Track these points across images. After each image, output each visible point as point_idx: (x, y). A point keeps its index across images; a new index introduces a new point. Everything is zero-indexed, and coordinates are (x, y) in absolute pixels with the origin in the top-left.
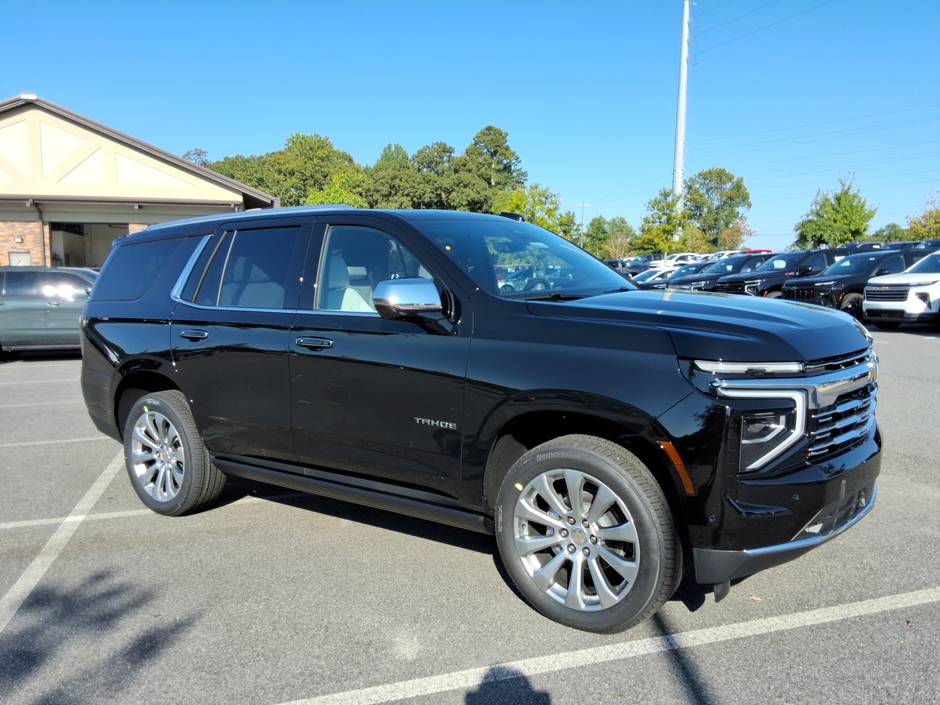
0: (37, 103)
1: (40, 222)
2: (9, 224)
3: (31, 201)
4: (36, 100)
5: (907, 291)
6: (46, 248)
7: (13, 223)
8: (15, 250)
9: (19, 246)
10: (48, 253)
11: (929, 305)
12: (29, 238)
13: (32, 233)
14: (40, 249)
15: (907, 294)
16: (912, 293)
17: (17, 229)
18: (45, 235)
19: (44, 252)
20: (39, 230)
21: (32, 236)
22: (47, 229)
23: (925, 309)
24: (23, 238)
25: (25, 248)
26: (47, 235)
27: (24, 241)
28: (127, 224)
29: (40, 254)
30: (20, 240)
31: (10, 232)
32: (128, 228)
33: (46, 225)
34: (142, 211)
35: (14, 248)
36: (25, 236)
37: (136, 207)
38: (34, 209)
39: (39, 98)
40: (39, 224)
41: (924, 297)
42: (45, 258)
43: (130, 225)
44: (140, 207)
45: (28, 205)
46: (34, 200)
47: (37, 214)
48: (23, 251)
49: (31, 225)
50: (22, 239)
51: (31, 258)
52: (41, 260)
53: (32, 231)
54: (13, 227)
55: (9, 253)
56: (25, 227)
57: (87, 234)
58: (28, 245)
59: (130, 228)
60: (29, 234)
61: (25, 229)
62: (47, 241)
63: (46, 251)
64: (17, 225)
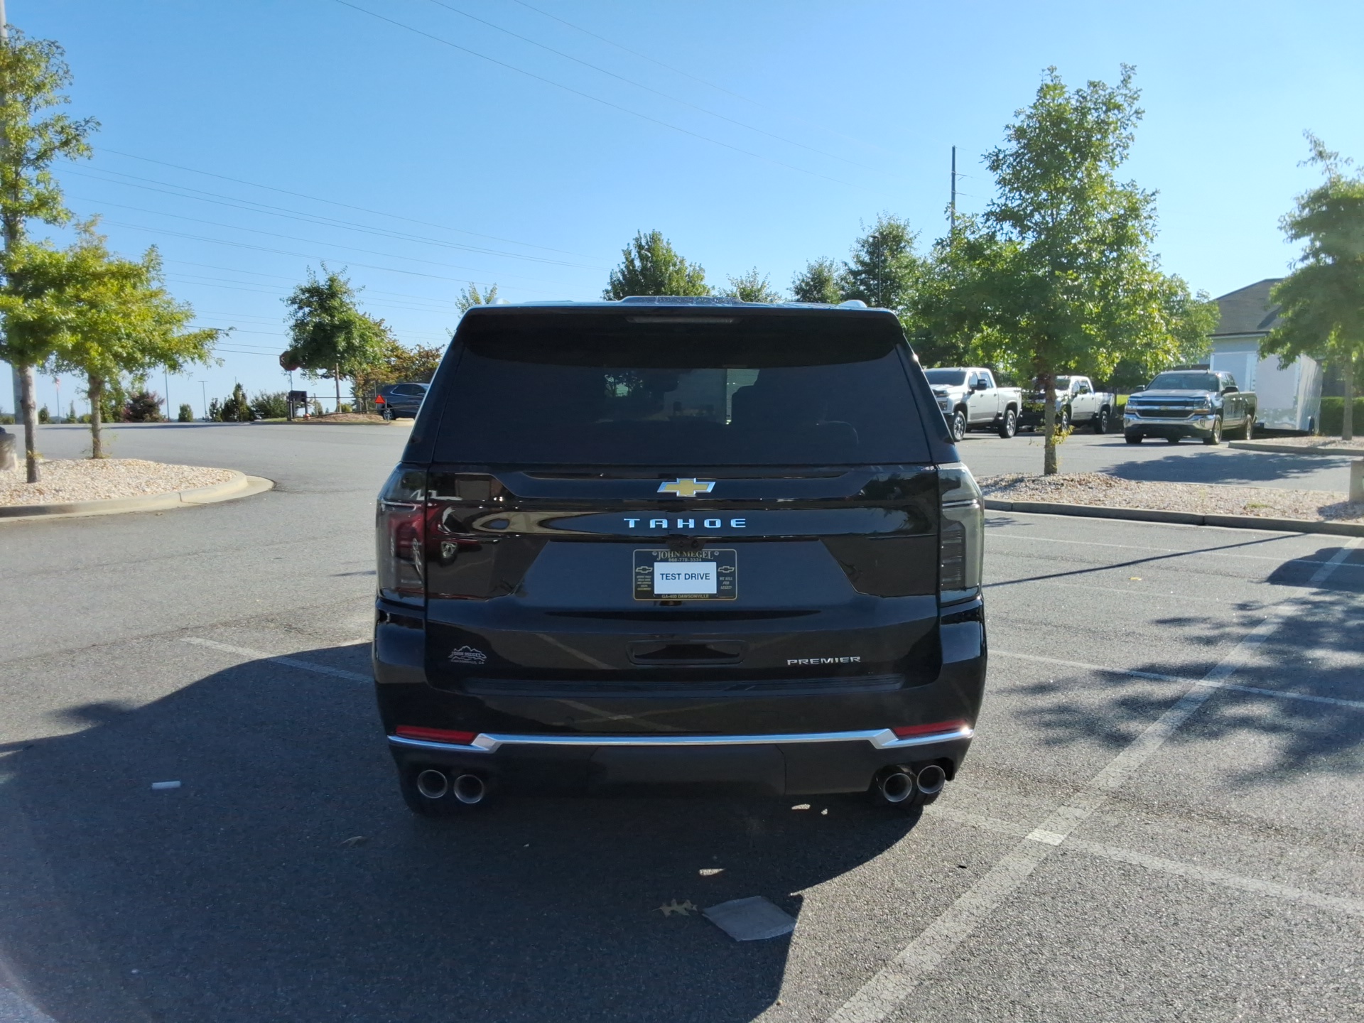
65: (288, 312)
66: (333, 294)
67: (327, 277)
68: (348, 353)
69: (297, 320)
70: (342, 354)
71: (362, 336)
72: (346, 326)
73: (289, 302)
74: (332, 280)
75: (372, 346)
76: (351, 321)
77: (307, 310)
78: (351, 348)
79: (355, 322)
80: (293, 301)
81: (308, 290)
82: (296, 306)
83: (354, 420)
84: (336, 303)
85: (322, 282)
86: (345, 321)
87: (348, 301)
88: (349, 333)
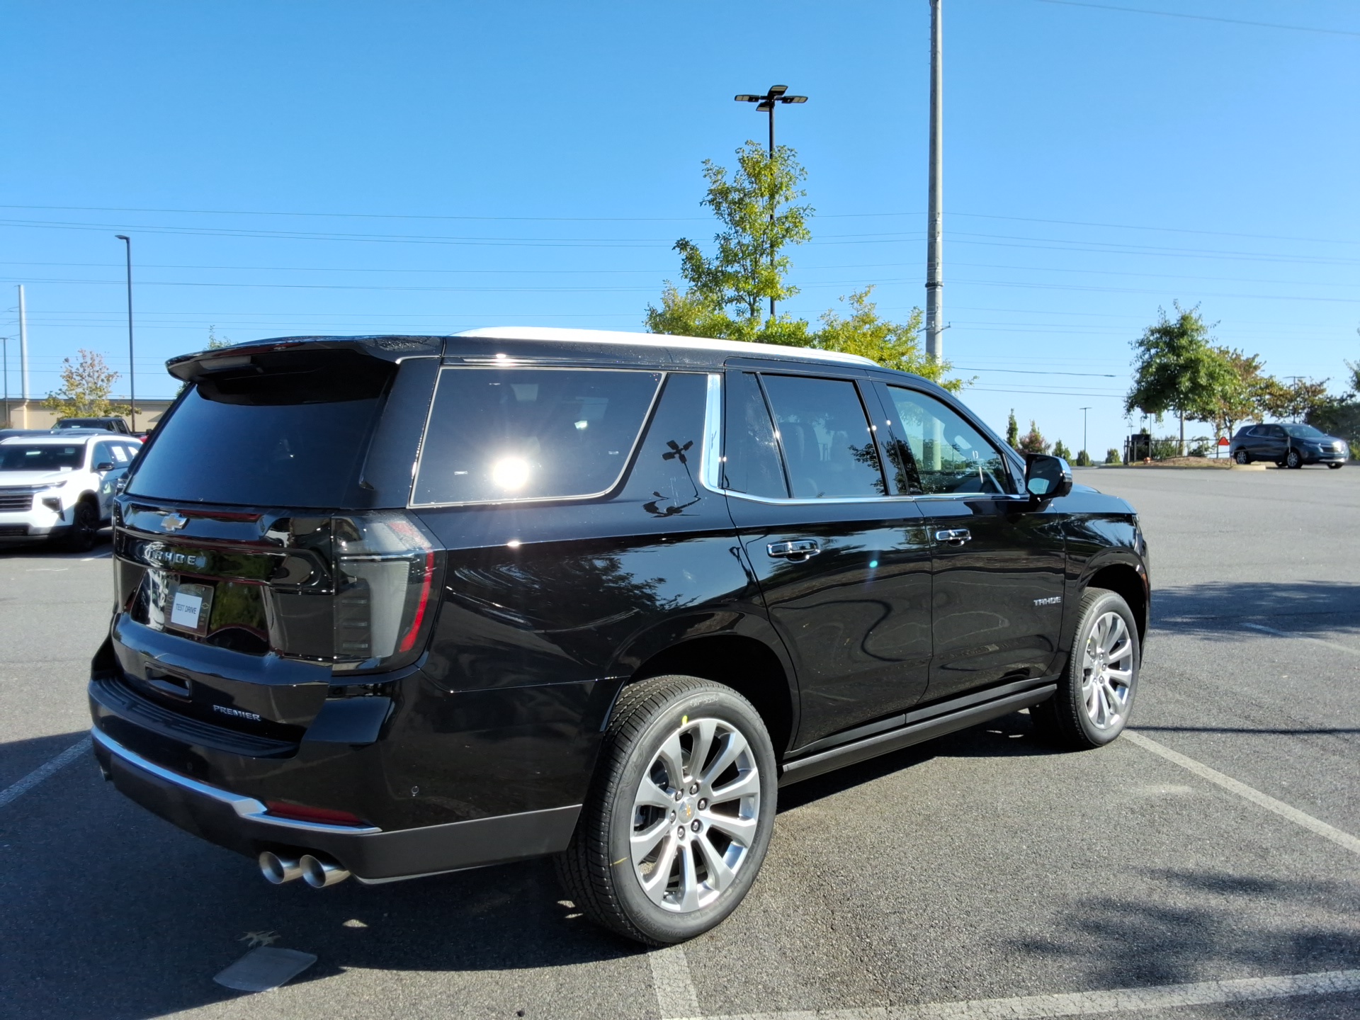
5: (32, 496)
11: (62, 516)
15: (31, 501)
16: (38, 499)
23: (58, 521)
41: (53, 504)
65: (1135, 355)
66: (1183, 333)
67: (1180, 315)
68: (1194, 393)
69: (1143, 363)
70: (1186, 395)
71: (1211, 376)
72: (1192, 366)
73: (1137, 345)
74: (1184, 318)
75: (1223, 385)
76: (1198, 359)
77: (1153, 351)
78: (1196, 387)
79: (1203, 361)
80: (1141, 343)
81: (1159, 331)
82: (1142, 348)
83: (1194, 464)
84: (1184, 341)
85: (1173, 320)
86: (1191, 360)
87: (1200, 339)
88: (1196, 372)
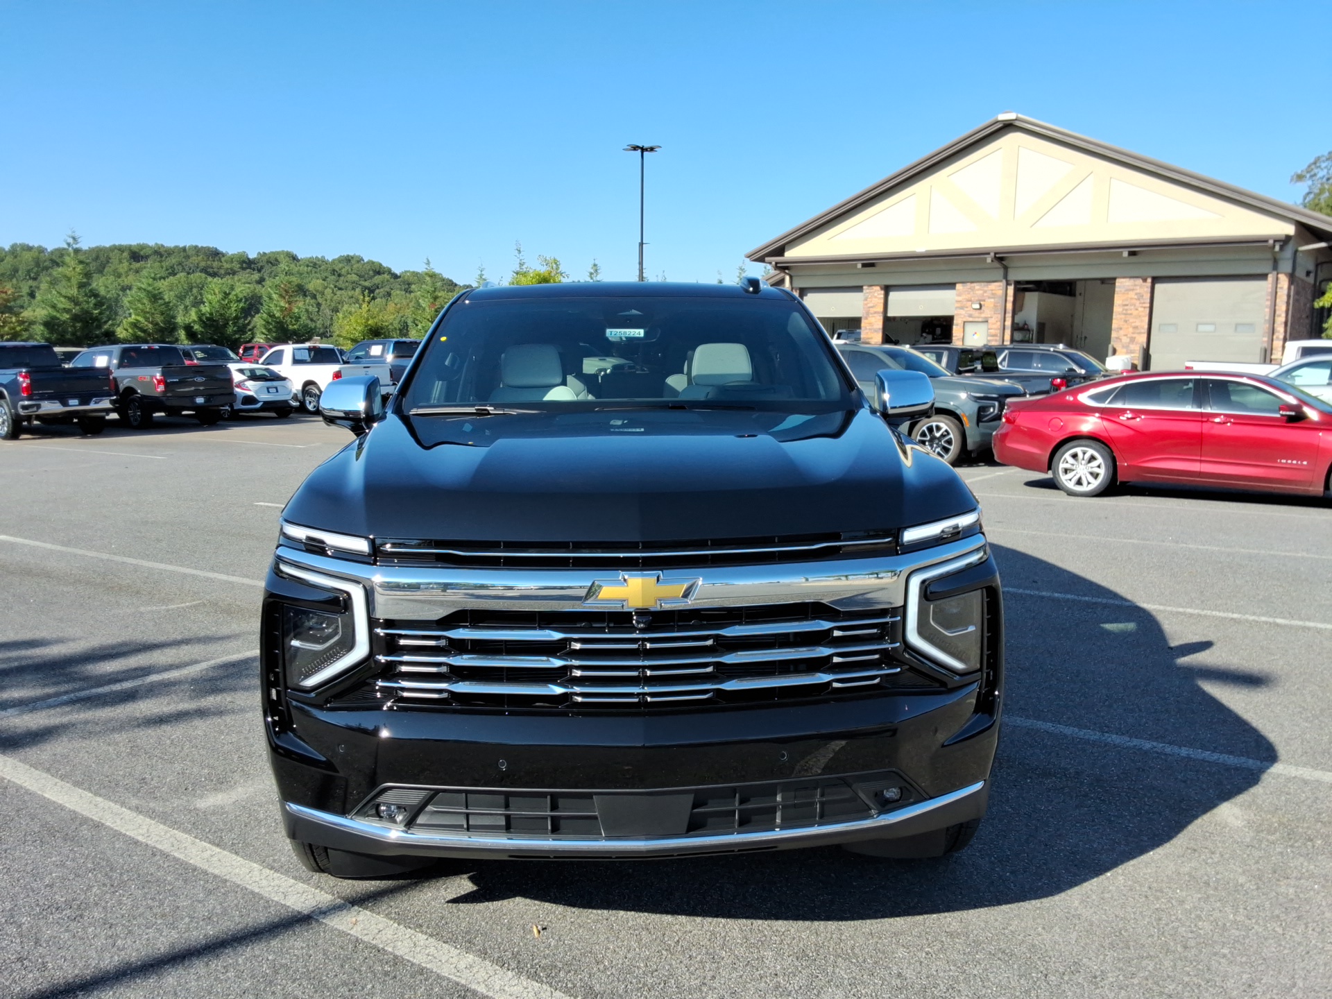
0: (1017, 123)
1: (1004, 281)
2: (969, 285)
3: (992, 254)
4: (1016, 120)
6: (1007, 315)
7: (973, 285)
8: (971, 319)
9: (976, 314)
10: (1008, 323)
12: (989, 303)
13: (994, 296)
14: (1000, 316)
17: (977, 292)
18: (1008, 298)
19: (1005, 321)
20: (1001, 292)
21: (992, 300)
22: (1011, 290)
24: (982, 303)
25: (983, 315)
26: (1010, 298)
27: (983, 308)
28: (1115, 279)
29: (999, 323)
30: (978, 306)
31: (968, 296)
32: (1114, 284)
33: (1011, 285)
34: (1133, 259)
35: (970, 316)
36: (984, 301)
37: (1125, 254)
38: (997, 264)
39: (1020, 116)
40: (1002, 284)
42: (1004, 329)
43: (1117, 280)
44: (1132, 254)
45: (989, 260)
46: (995, 254)
47: (1001, 272)
48: (980, 320)
49: (993, 286)
50: (981, 305)
51: (989, 329)
52: (998, 331)
53: (993, 294)
54: (973, 289)
55: (964, 322)
56: (986, 289)
57: (1080, 294)
58: (987, 312)
59: (1117, 284)
60: (989, 298)
61: (985, 292)
62: (1010, 306)
63: (1007, 319)
64: (977, 286)
